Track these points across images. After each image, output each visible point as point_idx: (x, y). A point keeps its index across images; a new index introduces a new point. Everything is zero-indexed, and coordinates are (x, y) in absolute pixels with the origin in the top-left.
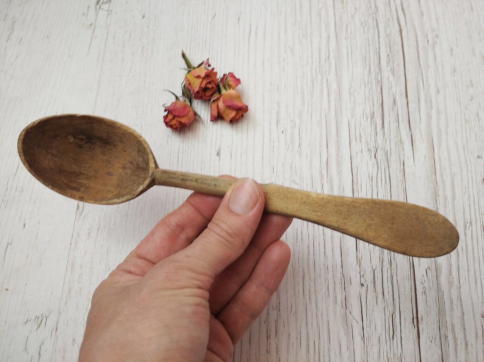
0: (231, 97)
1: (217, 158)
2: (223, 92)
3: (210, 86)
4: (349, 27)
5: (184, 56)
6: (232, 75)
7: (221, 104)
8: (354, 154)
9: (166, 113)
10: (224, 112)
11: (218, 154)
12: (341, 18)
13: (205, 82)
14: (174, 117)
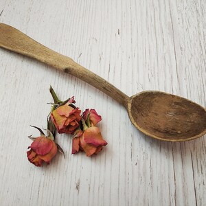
0: (92, 135)
1: (77, 191)
2: (86, 128)
3: (73, 124)
4: (187, 69)
5: (51, 91)
6: (94, 111)
7: (83, 141)
8: (197, 186)
9: (30, 149)
10: (85, 148)
11: (77, 188)
12: (181, 62)
13: (69, 120)
14: (37, 155)
